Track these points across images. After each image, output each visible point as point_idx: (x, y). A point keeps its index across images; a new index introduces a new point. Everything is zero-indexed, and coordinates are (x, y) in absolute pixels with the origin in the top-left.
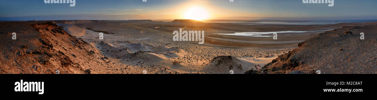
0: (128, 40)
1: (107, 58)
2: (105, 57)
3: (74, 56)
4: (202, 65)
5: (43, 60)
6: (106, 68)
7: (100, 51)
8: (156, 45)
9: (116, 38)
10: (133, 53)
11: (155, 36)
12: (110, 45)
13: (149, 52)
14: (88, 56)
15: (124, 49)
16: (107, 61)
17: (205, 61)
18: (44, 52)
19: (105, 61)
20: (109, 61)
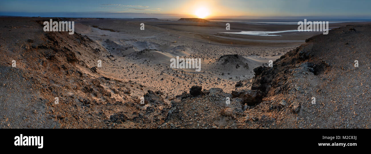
0: (134, 38)
1: (113, 56)
2: (110, 55)
3: (79, 53)
4: (208, 64)
5: (49, 55)
6: (112, 66)
7: (106, 49)
8: (162, 43)
9: (122, 36)
10: (139, 51)
11: (161, 35)
12: (115, 43)
13: (155, 50)
14: (94, 54)
15: (131, 47)
16: (113, 59)
17: (211, 60)
18: (50, 47)
19: (111, 59)
20: (115, 60)
